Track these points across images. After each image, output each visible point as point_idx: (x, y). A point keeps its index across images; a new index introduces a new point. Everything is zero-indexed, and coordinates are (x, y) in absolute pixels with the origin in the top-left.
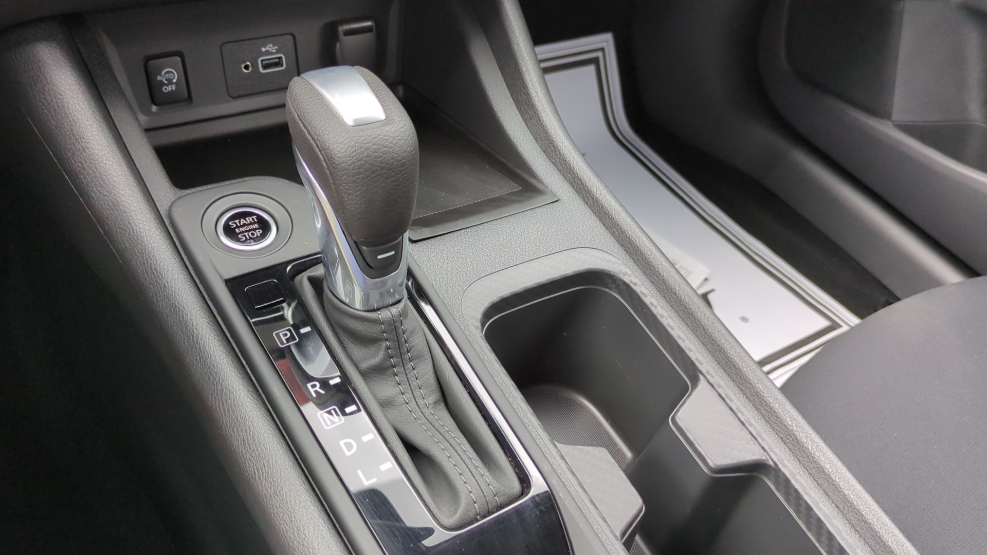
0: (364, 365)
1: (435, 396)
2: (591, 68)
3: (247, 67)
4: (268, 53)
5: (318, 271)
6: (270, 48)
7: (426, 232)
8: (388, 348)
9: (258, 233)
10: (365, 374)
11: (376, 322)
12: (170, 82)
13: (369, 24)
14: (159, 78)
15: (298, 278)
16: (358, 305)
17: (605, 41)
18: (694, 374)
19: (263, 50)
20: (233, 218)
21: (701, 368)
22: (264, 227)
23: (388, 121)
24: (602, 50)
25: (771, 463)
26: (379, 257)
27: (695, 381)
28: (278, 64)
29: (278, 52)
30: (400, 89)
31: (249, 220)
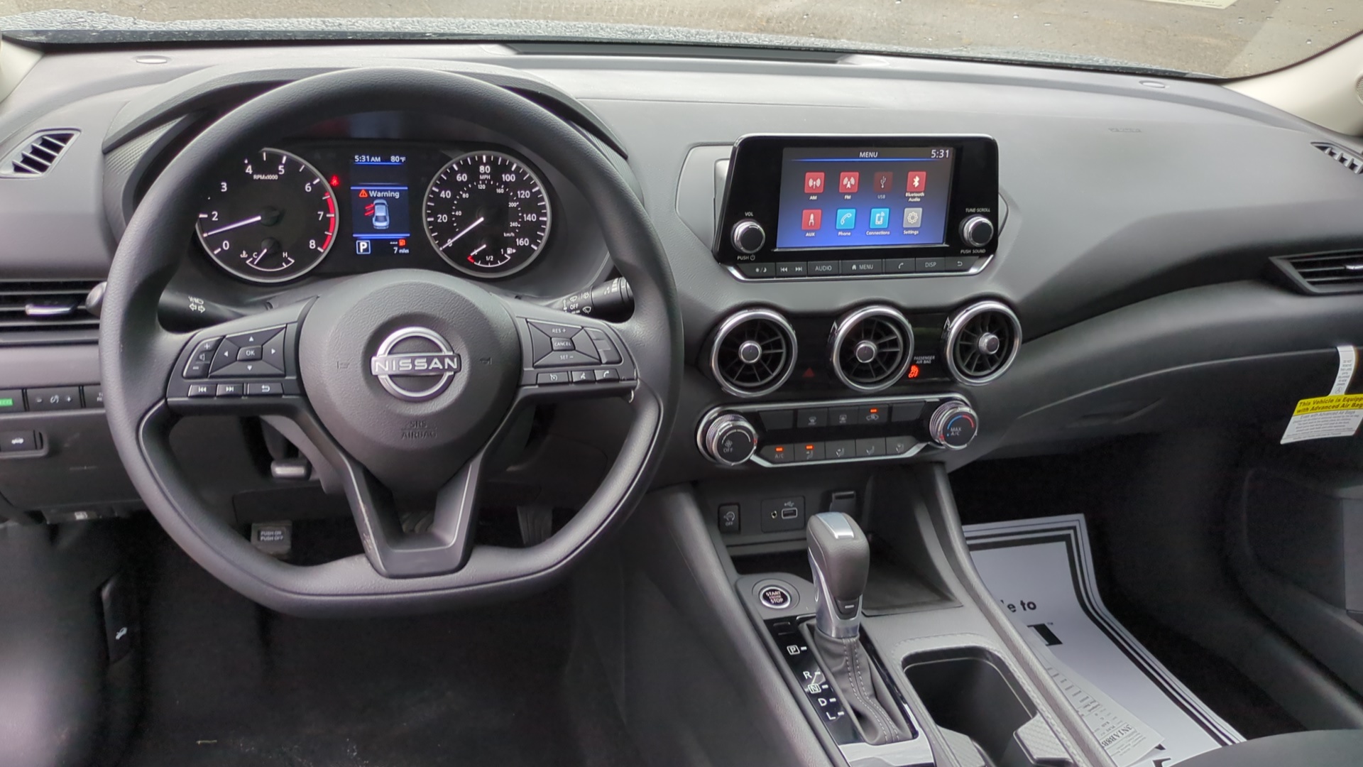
0: (834, 669)
1: (871, 692)
2: (1063, 544)
3: (774, 515)
4: (788, 507)
5: (814, 622)
6: (789, 504)
7: (875, 613)
8: (847, 661)
9: (781, 600)
10: (834, 674)
11: (842, 644)
12: (730, 520)
13: (852, 493)
14: (725, 517)
15: (801, 625)
16: (833, 635)
17: (1077, 521)
18: (1034, 710)
19: (785, 505)
20: (768, 591)
21: (1039, 708)
22: (785, 599)
23: (855, 538)
24: (1074, 528)
25: (1071, 761)
26: (846, 607)
27: (1034, 714)
28: (794, 513)
29: (794, 506)
30: (870, 536)
31: (776, 593)
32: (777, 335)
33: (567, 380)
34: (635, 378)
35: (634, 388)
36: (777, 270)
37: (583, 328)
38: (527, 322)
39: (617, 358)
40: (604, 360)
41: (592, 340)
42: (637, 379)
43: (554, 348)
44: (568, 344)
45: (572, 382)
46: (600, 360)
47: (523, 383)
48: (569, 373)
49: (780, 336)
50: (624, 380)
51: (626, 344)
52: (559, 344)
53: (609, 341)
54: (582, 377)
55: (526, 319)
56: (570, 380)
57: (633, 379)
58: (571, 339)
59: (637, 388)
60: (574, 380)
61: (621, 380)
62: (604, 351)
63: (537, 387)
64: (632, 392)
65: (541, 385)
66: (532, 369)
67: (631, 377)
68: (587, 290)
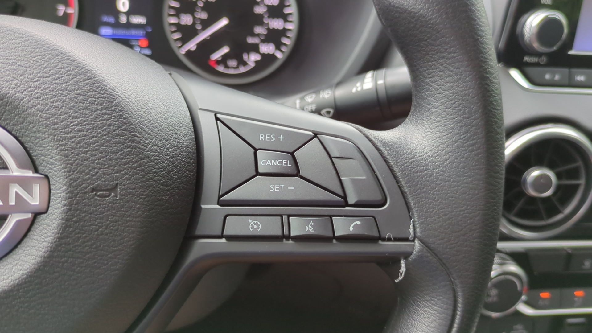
32: (575, 161)
33: (279, 233)
34: (411, 237)
35: (406, 256)
36: (571, 77)
37: (316, 135)
38: (217, 119)
39: (377, 197)
40: (352, 200)
41: (330, 157)
42: (413, 241)
43: (260, 170)
44: (286, 164)
45: (289, 237)
46: (345, 197)
47: (198, 232)
48: (285, 217)
49: (580, 163)
50: (389, 239)
51: (396, 169)
52: (269, 162)
53: (364, 163)
54: (307, 229)
55: (215, 115)
56: (286, 232)
57: (406, 240)
58: (292, 154)
59: (413, 257)
60: (292, 234)
61: (384, 240)
62: (353, 181)
63: (224, 240)
64: (403, 263)
65: (230, 238)
66: (218, 207)
67: (403, 236)
68: (329, 87)
